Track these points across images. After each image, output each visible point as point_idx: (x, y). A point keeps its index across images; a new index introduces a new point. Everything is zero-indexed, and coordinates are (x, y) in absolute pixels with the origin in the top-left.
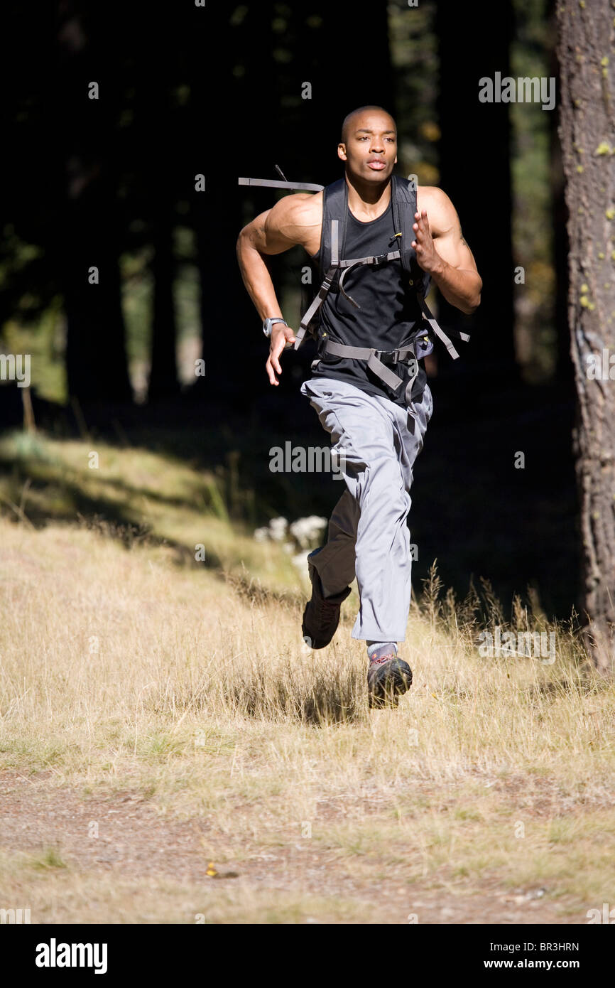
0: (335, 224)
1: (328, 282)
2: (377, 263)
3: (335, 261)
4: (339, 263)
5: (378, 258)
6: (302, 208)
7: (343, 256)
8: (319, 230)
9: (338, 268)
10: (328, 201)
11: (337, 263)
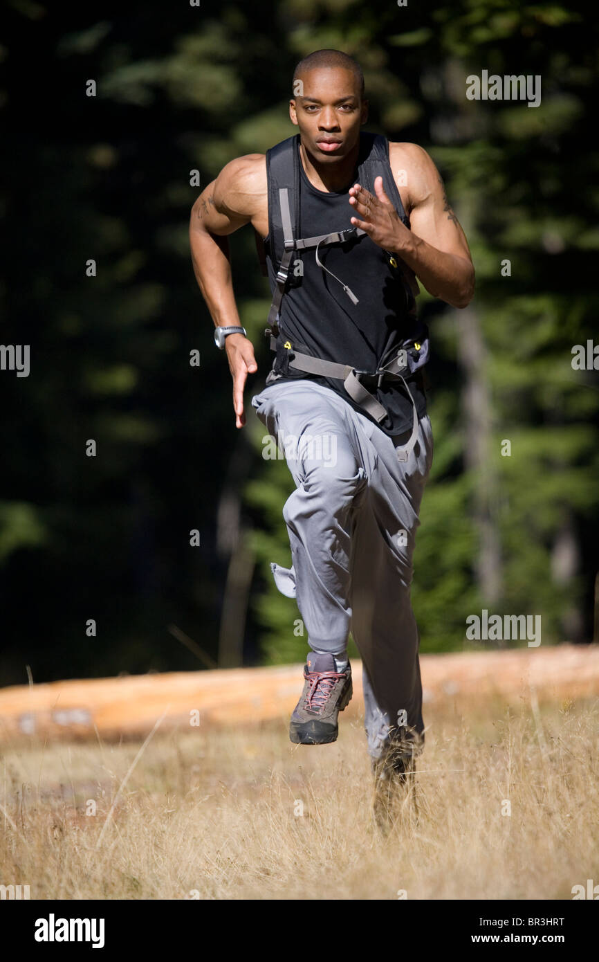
0: (283, 194)
1: (283, 271)
2: (343, 240)
3: (289, 241)
4: (295, 243)
5: (344, 233)
6: (248, 171)
7: (298, 234)
8: (264, 202)
9: (294, 250)
10: (272, 161)
11: (292, 244)
